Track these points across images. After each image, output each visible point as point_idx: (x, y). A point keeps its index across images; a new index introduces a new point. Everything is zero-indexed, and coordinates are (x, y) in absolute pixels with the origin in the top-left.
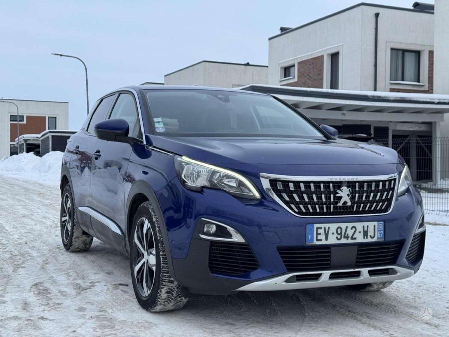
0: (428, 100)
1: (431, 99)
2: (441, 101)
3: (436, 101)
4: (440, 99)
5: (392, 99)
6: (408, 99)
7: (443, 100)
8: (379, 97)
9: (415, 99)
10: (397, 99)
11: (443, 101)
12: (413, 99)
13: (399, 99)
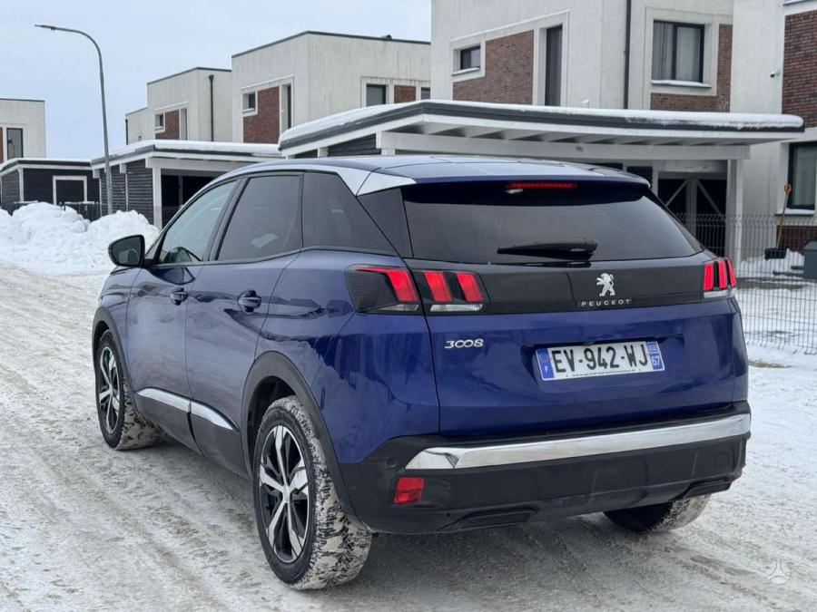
0: (726, 125)
1: (731, 122)
2: (748, 126)
3: (740, 126)
4: (746, 123)
5: (665, 123)
6: (692, 123)
7: (752, 123)
8: (644, 120)
9: (705, 124)
10: (674, 123)
11: (751, 126)
12: (700, 124)
13: (677, 123)
